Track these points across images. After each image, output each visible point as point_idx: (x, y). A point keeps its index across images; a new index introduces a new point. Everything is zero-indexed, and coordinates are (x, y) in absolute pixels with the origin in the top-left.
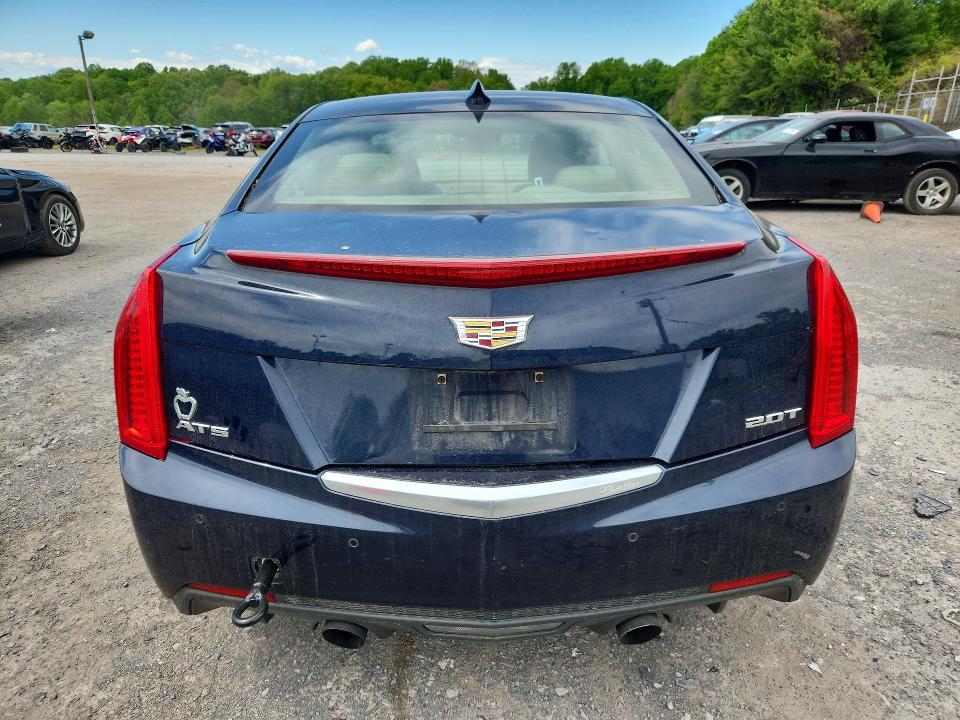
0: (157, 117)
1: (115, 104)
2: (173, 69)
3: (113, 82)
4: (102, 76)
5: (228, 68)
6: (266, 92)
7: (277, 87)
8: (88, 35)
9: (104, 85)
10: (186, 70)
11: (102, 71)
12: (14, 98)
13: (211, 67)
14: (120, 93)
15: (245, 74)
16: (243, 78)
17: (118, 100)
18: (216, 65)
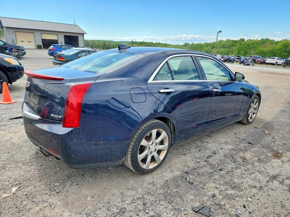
0: (240, 53)
1: (230, 49)
2: (250, 40)
3: (231, 44)
4: (229, 42)
5: (269, 39)
6: (278, 47)
7: (283, 45)
8: (220, 32)
9: (229, 44)
10: (254, 40)
11: (230, 41)
12: (206, 47)
13: (262, 39)
14: (232, 47)
15: (274, 41)
16: (272, 42)
17: (231, 49)
18: (264, 38)
